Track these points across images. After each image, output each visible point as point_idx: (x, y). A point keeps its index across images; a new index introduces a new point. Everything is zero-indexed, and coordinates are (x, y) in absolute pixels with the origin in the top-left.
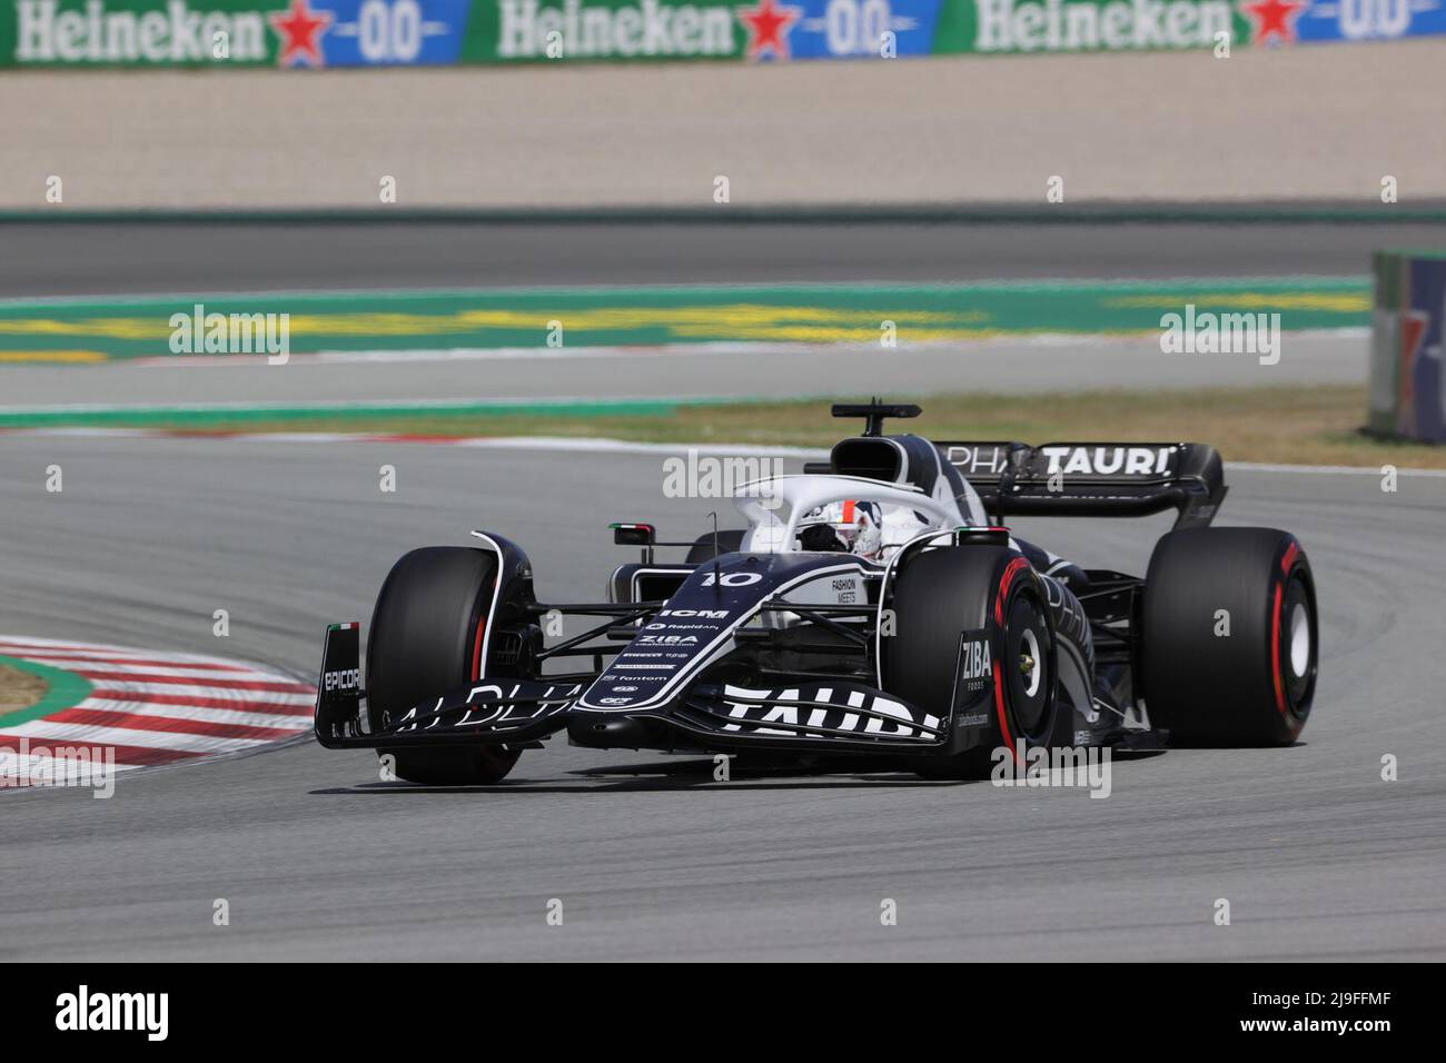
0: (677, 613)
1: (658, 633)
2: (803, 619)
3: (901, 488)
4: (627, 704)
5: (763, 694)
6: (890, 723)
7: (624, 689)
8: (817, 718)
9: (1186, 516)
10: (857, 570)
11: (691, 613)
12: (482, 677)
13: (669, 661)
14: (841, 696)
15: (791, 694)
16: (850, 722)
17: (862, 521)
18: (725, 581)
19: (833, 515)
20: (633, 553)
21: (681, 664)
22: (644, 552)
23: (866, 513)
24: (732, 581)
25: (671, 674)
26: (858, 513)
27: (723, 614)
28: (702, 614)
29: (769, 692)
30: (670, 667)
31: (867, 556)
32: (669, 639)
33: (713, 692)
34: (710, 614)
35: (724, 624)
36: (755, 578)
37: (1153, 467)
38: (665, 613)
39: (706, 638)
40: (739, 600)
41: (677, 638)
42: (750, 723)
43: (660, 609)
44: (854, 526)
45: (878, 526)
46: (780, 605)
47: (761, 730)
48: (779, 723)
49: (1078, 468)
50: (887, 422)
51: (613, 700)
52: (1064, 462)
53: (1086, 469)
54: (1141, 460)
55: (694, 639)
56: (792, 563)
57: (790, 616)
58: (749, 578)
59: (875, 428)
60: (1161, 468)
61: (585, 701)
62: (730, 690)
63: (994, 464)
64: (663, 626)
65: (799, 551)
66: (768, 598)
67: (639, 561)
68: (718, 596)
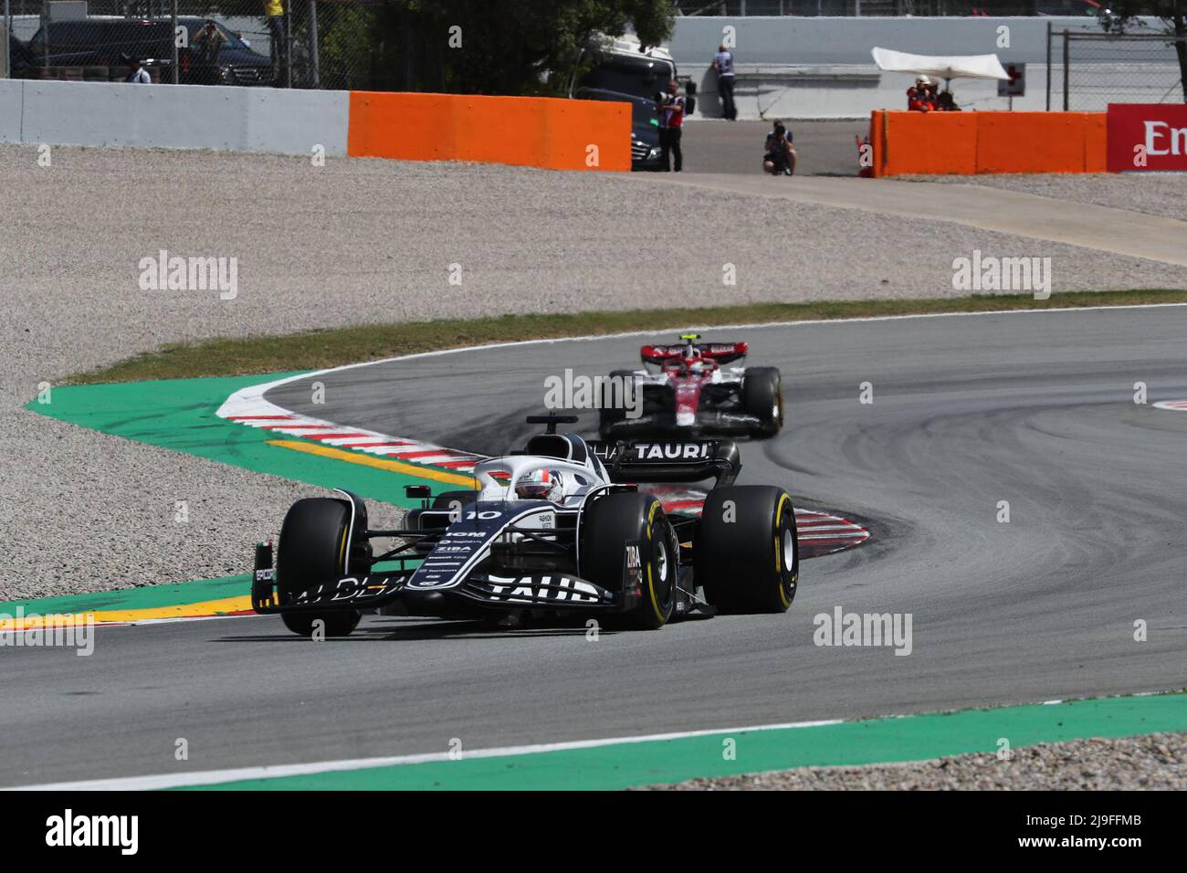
0: (456, 534)
1: (447, 545)
2: (526, 538)
3: (569, 462)
4: (436, 584)
5: (511, 580)
6: (585, 595)
7: (433, 577)
8: (543, 593)
9: (720, 481)
10: (551, 510)
11: (464, 534)
12: (346, 573)
13: (456, 561)
14: (556, 581)
15: (527, 580)
16: (562, 595)
17: (553, 482)
18: (481, 516)
19: (537, 478)
20: (416, 503)
21: (463, 562)
22: (423, 502)
23: (555, 478)
24: (484, 516)
25: (458, 568)
26: (551, 477)
27: (483, 534)
28: (470, 534)
29: (514, 579)
30: (457, 564)
31: (558, 502)
32: (454, 549)
33: (482, 579)
34: (475, 535)
35: (484, 540)
36: (498, 514)
37: (699, 454)
38: (449, 534)
39: (475, 547)
40: (491, 527)
41: (459, 548)
42: (504, 595)
43: (445, 532)
44: (550, 484)
45: (562, 485)
46: (512, 530)
47: (511, 600)
48: (522, 596)
49: (656, 455)
50: (559, 426)
51: (427, 583)
52: (647, 452)
53: (661, 456)
54: (691, 450)
55: (469, 548)
56: (516, 506)
57: (519, 535)
58: (493, 514)
59: (552, 429)
60: (703, 454)
61: (411, 583)
62: (492, 578)
63: (606, 454)
64: (449, 542)
65: (517, 499)
66: (507, 525)
67: (420, 507)
68: (477, 525)
